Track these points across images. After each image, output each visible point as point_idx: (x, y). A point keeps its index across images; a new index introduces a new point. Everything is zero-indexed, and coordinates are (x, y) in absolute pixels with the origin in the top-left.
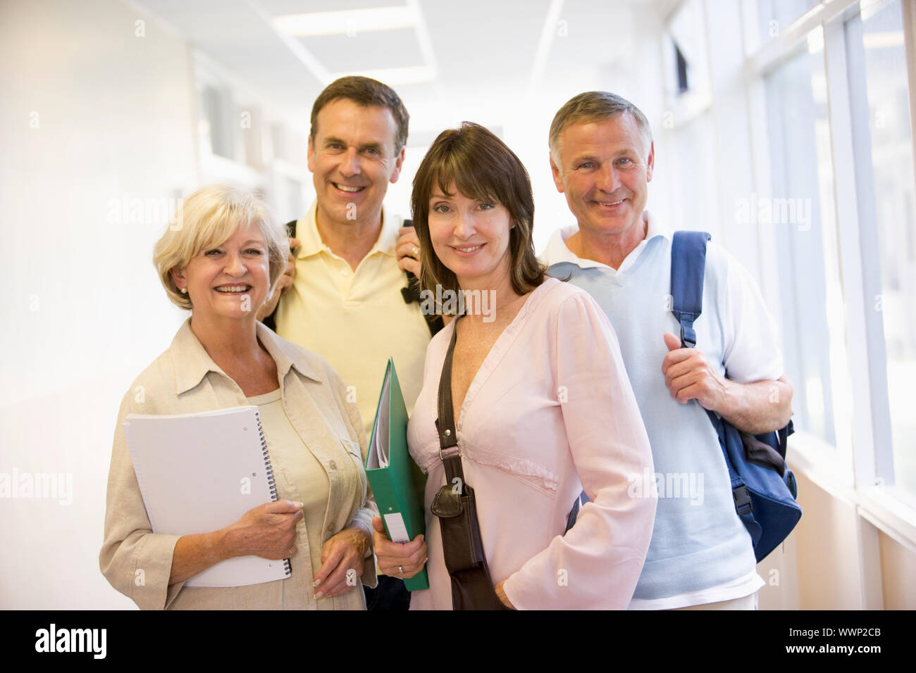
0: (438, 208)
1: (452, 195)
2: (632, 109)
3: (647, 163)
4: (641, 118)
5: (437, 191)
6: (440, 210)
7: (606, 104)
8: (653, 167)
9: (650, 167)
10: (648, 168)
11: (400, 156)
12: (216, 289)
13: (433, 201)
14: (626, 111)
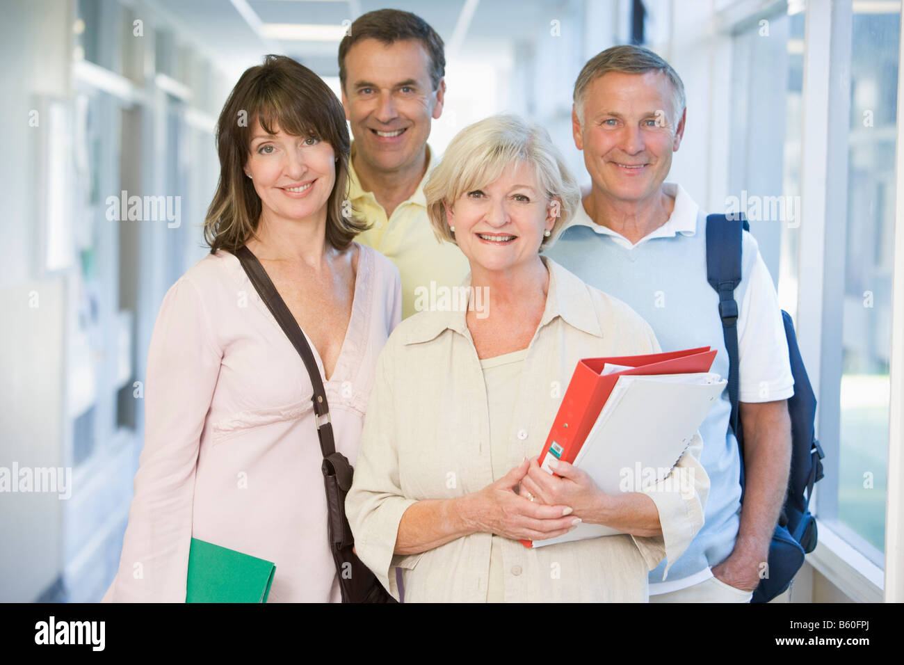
0: (262, 149)
1: (276, 133)
2: (668, 70)
3: (676, 131)
4: (677, 81)
5: (260, 131)
6: (264, 152)
7: (641, 60)
8: (681, 136)
9: (679, 136)
10: (676, 136)
11: (440, 87)
12: (479, 235)
13: (256, 143)
14: (661, 71)
